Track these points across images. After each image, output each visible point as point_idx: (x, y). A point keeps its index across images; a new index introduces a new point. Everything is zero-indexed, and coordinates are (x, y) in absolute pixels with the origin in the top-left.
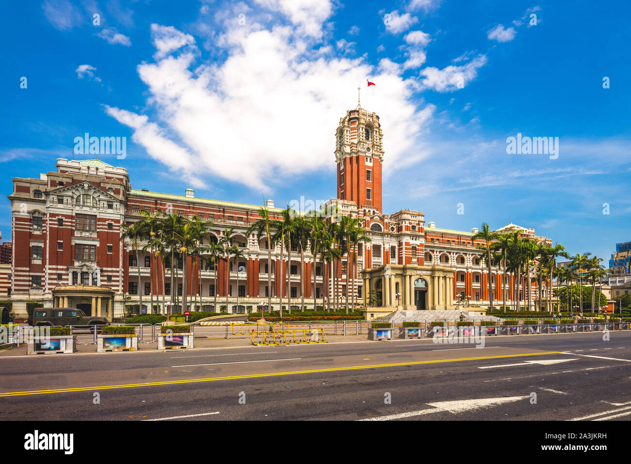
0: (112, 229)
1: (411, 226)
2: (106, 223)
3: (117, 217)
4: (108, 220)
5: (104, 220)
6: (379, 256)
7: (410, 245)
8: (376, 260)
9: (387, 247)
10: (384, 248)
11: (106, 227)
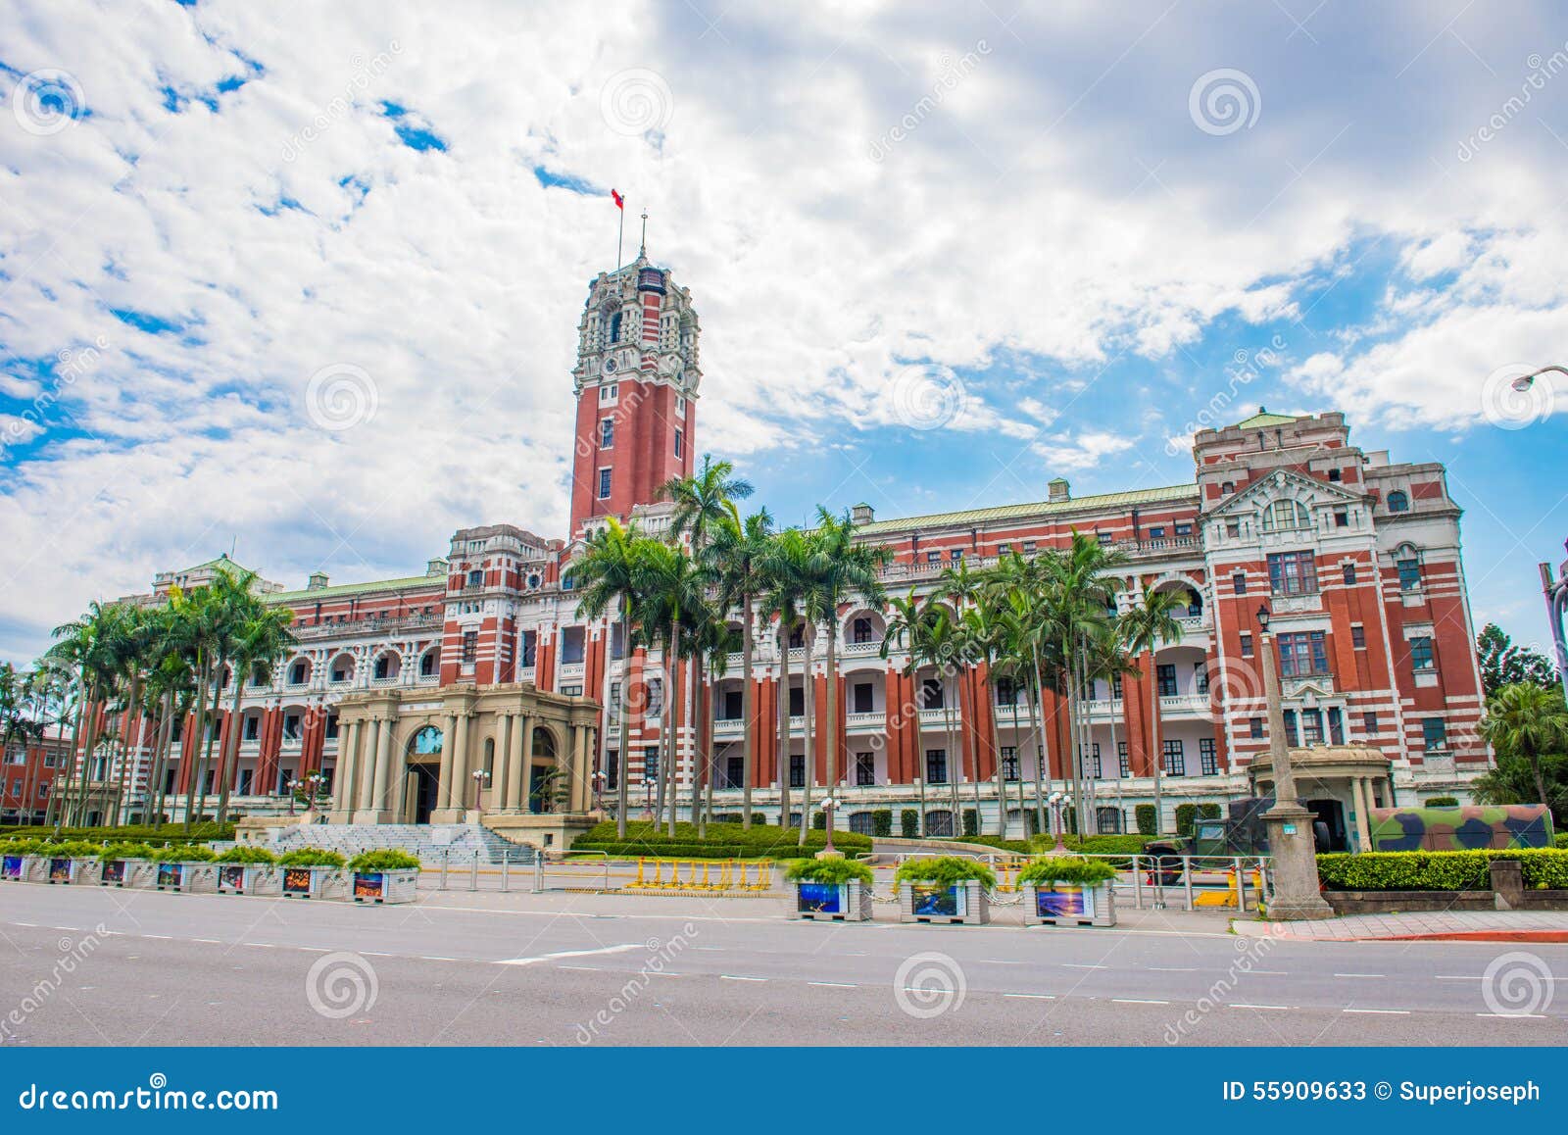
6: (578, 659)
8: (571, 674)
10: (590, 633)
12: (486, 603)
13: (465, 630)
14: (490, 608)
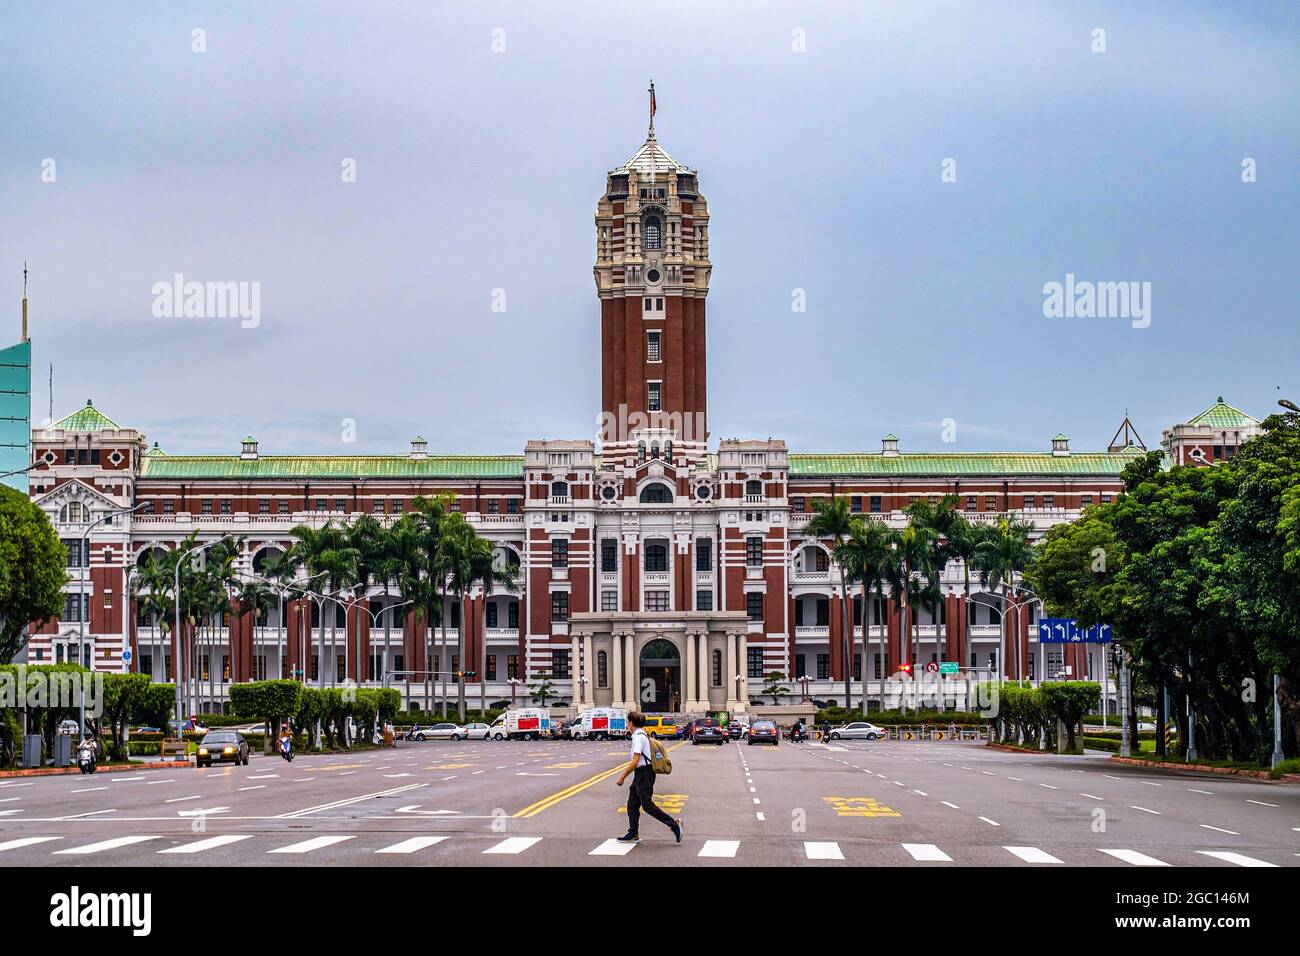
0: (111, 562)
1: (744, 482)
2: (103, 552)
3: (118, 539)
4: (104, 545)
5: (100, 546)
6: (664, 567)
7: (740, 536)
8: (657, 581)
9: (683, 542)
10: (676, 545)
11: (103, 559)
12: (576, 515)
13: (551, 537)
14: (582, 519)
